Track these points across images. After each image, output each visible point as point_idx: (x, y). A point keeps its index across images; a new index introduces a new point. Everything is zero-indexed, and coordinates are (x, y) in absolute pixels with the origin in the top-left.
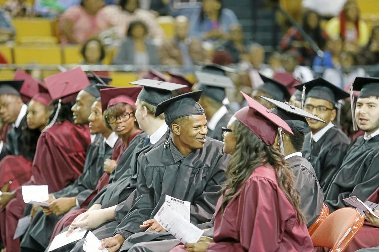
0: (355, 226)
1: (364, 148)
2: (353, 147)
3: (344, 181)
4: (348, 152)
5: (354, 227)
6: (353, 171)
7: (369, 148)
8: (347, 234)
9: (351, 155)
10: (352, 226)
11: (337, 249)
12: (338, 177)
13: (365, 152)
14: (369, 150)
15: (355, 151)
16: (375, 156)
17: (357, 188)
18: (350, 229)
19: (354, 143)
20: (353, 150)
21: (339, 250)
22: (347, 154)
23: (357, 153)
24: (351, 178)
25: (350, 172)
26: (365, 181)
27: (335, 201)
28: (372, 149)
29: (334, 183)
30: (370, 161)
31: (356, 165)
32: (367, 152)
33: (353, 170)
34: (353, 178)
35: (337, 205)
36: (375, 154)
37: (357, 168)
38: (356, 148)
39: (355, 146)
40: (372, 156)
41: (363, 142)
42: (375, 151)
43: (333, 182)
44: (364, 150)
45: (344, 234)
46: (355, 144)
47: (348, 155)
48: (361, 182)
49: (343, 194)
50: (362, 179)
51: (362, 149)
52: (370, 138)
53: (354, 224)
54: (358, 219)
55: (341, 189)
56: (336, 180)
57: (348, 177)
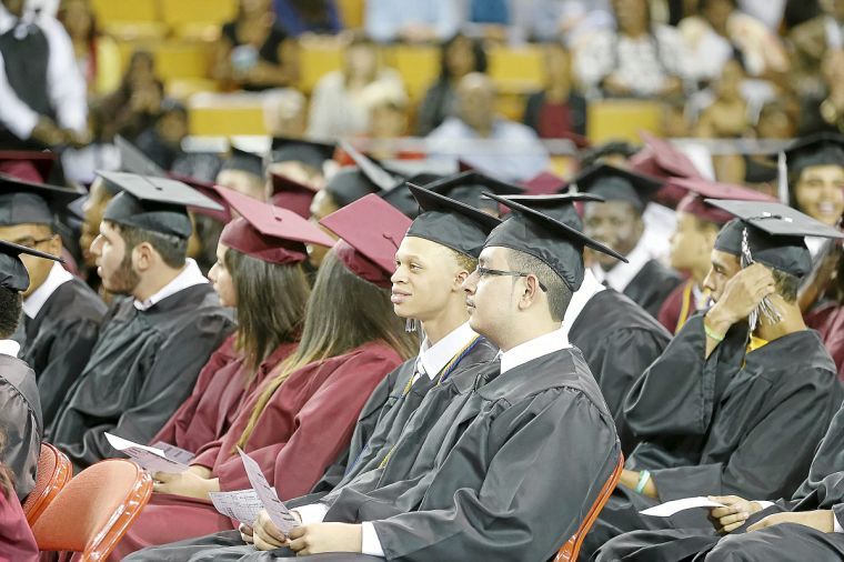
0: (135, 499)
1: (137, 325)
2: (111, 325)
3: (96, 403)
4: (101, 336)
5: (132, 503)
6: (116, 380)
7: (147, 326)
8: (116, 519)
9: (107, 345)
10: (127, 501)
11: (93, 554)
12: (81, 394)
13: (139, 335)
14: (147, 330)
15: (117, 334)
16: (163, 347)
17: (125, 417)
18: (122, 506)
19: (114, 314)
20: (112, 332)
21: (97, 557)
22: (100, 340)
23: (122, 339)
24: (113, 395)
25: (109, 383)
26: (143, 402)
27: (77, 445)
28: (155, 327)
29: (72, 409)
30: (153, 356)
31: (121, 366)
32: (144, 334)
33: (115, 377)
34: (117, 394)
35: (81, 455)
36: (162, 343)
37: (125, 371)
38: (120, 326)
39: (118, 322)
40: (157, 346)
41: (134, 313)
42: (163, 334)
43: (71, 405)
44: (136, 332)
45: (108, 520)
46: (117, 317)
47: (101, 344)
48: (134, 405)
49: (94, 431)
50: (135, 398)
51: (133, 328)
52: (148, 306)
53: (132, 496)
54: (139, 485)
55: (89, 420)
56: (76, 401)
57: (105, 394)
